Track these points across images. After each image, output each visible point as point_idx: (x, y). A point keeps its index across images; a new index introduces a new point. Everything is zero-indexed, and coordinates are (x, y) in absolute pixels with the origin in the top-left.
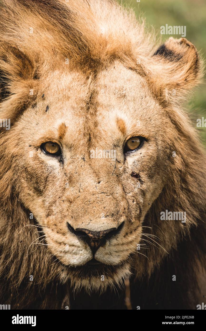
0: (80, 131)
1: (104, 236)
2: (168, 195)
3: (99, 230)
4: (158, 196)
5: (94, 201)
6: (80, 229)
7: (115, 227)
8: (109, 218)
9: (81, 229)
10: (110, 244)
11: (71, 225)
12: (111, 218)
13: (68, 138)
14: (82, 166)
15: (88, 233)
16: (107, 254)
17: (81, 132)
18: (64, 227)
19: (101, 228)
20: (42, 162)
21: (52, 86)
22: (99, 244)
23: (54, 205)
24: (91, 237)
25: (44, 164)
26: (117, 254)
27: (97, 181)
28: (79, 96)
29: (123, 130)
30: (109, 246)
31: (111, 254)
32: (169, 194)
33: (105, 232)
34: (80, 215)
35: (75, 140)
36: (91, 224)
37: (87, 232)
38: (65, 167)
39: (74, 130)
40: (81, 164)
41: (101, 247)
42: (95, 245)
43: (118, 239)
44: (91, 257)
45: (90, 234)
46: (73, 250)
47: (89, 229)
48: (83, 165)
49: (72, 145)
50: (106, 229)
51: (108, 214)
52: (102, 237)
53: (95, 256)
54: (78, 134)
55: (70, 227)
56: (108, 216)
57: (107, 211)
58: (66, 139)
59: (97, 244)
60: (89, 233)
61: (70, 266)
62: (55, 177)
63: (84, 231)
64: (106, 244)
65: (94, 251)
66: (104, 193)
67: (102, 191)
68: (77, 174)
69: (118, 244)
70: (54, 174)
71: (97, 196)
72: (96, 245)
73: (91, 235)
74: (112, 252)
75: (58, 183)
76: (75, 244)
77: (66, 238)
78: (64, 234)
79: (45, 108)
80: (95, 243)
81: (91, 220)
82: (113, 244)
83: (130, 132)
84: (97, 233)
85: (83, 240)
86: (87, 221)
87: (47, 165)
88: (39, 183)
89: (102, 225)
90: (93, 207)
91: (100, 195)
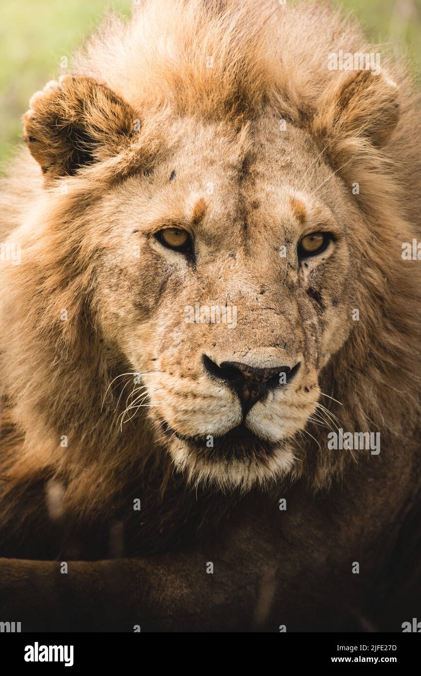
0: (229, 215)
1: (270, 377)
2: (359, 346)
3: (263, 366)
4: (341, 345)
5: (255, 320)
6: (229, 362)
7: (289, 366)
8: (280, 349)
9: (231, 362)
10: (273, 399)
11: (213, 359)
12: (282, 349)
13: (207, 224)
14: (231, 267)
15: (243, 371)
16: (266, 417)
17: (231, 217)
18: (196, 364)
19: (267, 363)
20: (158, 257)
21: (184, 141)
22: (258, 395)
23: (176, 329)
24: (249, 377)
25: (160, 261)
26: (282, 422)
27: (258, 290)
28: (228, 159)
29: (302, 218)
30: (272, 401)
31: (271, 419)
32: (360, 343)
33: (272, 371)
34: (231, 340)
35: (218, 228)
36: (249, 355)
37: (242, 368)
38: (197, 269)
39: (220, 212)
40: (228, 264)
41: (259, 402)
42: (250, 395)
43: (286, 392)
44: (240, 418)
45: (247, 372)
46: (209, 406)
47: (246, 364)
48: (232, 265)
49: (213, 235)
50: (275, 366)
51: (278, 342)
52: (266, 378)
53: (247, 418)
54: (225, 220)
55: (208, 362)
56: (278, 345)
57: (277, 337)
58: (204, 226)
59: (255, 394)
60: (245, 370)
61: (199, 437)
62: (179, 284)
63: (237, 365)
64: (268, 397)
65: (246, 407)
66: (270, 309)
67: (268, 306)
68: (221, 279)
69: (285, 403)
70: (177, 279)
71: (260, 312)
72: (252, 395)
73: (249, 375)
74: (275, 416)
75: (184, 292)
76: (213, 394)
77: (198, 383)
78: (194, 377)
79: (169, 174)
80: (250, 392)
81: (250, 349)
82: (279, 400)
83: (311, 224)
84: (259, 372)
85: (229, 387)
86: (243, 350)
87: (165, 262)
88: (146, 294)
89: (268, 359)
90: (253, 328)
91: (264, 311)
